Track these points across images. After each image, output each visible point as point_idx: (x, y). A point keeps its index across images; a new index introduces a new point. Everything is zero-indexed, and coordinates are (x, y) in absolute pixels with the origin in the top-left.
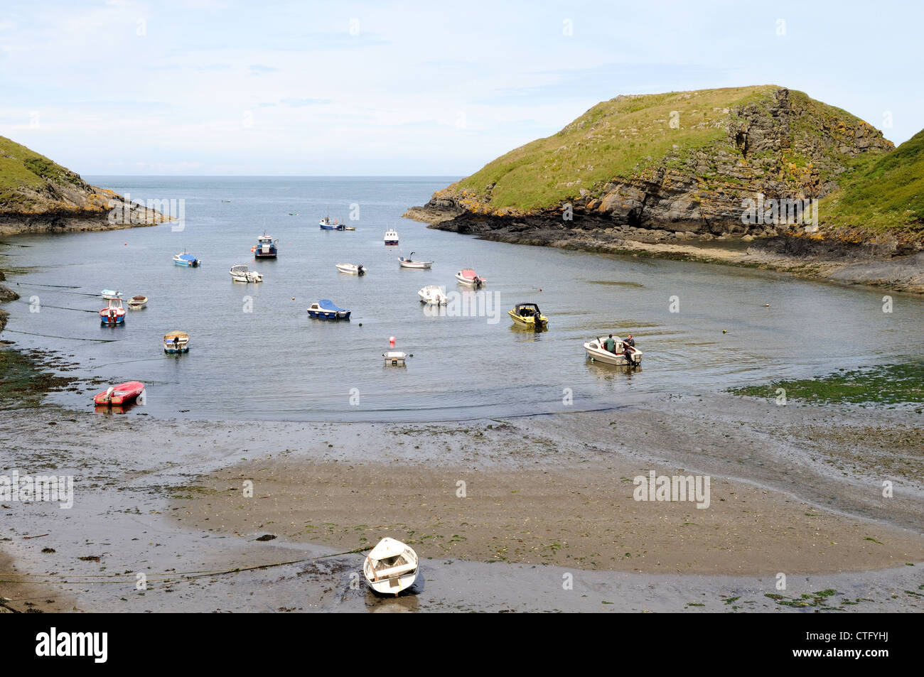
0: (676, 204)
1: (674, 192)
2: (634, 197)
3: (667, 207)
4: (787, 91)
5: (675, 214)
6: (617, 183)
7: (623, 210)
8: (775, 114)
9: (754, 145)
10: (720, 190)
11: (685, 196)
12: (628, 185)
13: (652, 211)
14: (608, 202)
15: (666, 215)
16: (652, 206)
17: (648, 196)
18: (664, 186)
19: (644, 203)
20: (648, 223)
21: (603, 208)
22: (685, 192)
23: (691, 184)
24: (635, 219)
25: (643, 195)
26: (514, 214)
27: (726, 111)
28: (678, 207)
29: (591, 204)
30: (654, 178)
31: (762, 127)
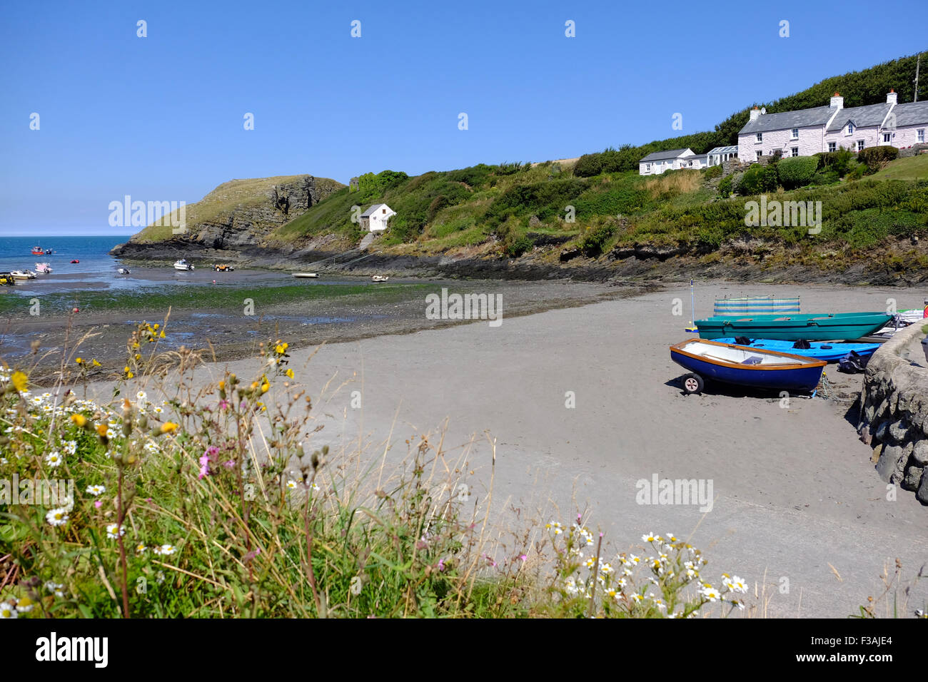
0: (242, 236)
1: (239, 230)
2: (217, 233)
3: (236, 238)
4: (313, 178)
5: (240, 242)
6: (206, 225)
7: (210, 240)
8: (304, 189)
9: (292, 206)
10: (265, 228)
11: (246, 232)
12: (212, 226)
13: (229, 240)
14: (201, 236)
15: (237, 242)
16: (228, 238)
17: (225, 232)
18: (234, 227)
19: (223, 236)
20: (226, 247)
21: (199, 238)
22: (246, 230)
23: (249, 225)
24: (218, 245)
25: (222, 231)
26: (149, 243)
27: (274, 187)
28: (243, 238)
29: (192, 237)
30: (227, 223)
31: (296, 196)
